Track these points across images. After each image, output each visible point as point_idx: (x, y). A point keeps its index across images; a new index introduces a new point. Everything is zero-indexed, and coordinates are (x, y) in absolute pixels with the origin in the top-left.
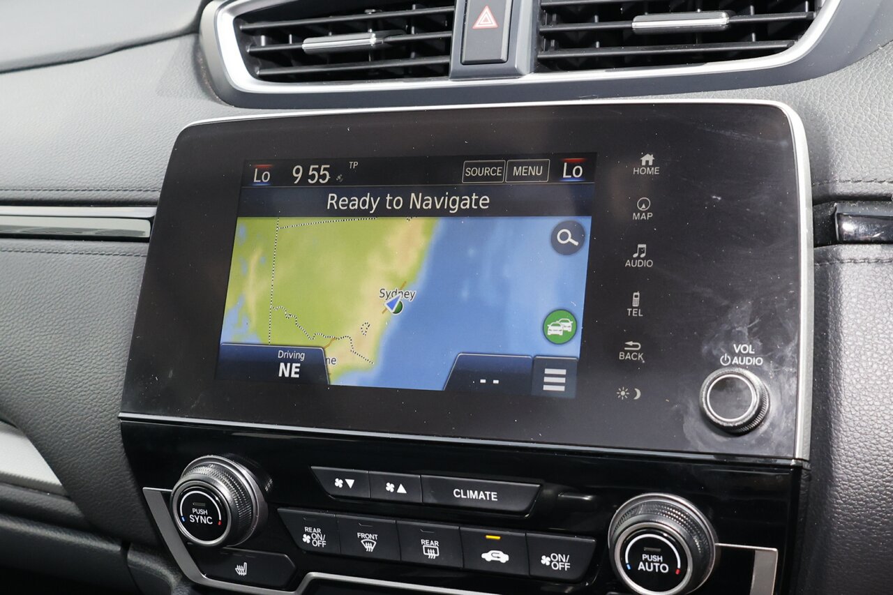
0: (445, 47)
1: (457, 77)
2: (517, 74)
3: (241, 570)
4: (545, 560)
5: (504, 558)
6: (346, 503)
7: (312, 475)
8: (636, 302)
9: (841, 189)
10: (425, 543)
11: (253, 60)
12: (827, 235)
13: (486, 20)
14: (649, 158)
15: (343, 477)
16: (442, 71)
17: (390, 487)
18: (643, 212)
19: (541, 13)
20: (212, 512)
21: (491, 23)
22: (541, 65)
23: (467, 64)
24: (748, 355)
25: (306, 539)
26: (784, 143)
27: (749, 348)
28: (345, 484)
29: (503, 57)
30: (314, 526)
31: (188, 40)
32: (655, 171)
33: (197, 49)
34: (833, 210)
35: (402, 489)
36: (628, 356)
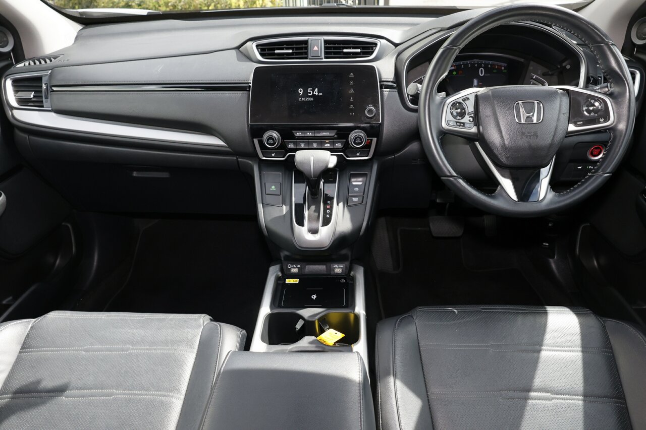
0: (306, 53)
1: (310, 59)
2: (322, 59)
3: (273, 155)
4: (337, 145)
5: (329, 145)
6: (300, 138)
7: (292, 132)
8: (352, 98)
9: (383, 80)
10: (314, 144)
11: (262, 55)
12: (381, 88)
13: (316, 48)
14: (352, 74)
15: (299, 132)
16: (307, 59)
17: (308, 133)
18: (352, 83)
19: (326, 48)
20: (273, 140)
21: (317, 49)
22: (326, 58)
23: (312, 56)
24: (371, 107)
25: (289, 146)
26: (374, 72)
27: (371, 105)
28: (299, 134)
29: (319, 55)
30: (292, 143)
31: (237, 50)
32: (353, 76)
33: (241, 52)
34: (383, 83)
35: (311, 134)
36: (351, 108)
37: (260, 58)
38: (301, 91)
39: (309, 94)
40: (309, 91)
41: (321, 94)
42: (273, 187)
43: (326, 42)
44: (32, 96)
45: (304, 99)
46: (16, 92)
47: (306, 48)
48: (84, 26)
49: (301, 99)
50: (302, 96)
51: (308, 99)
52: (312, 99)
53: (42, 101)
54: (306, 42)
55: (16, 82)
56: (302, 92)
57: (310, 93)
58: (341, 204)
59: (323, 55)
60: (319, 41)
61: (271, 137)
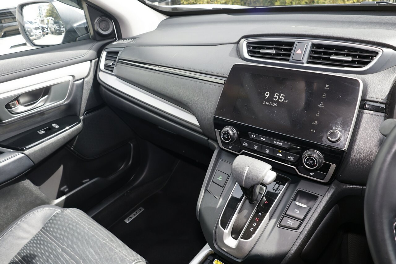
0: (289, 55)
1: (290, 62)
2: (303, 63)
3: (230, 147)
4: (289, 157)
5: (281, 155)
6: (253, 139)
7: (247, 133)
8: (318, 113)
10: (266, 150)
11: (249, 52)
12: (362, 107)
13: (299, 52)
14: (328, 86)
15: (253, 135)
16: (288, 60)
17: (262, 138)
18: (324, 96)
19: (311, 52)
20: (228, 136)
22: (308, 62)
23: (293, 60)
24: (339, 128)
25: (244, 144)
26: (358, 88)
27: (340, 127)
28: (253, 136)
29: (301, 60)
30: (246, 142)
31: (236, 45)
32: (328, 89)
33: (237, 47)
34: (365, 102)
35: (264, 139)
36: (314, 124)
37: (246, 55)
38: (267, 94)
39: (274, 99)
40: (275, 96)
41: (287, 101)
42: (221, 177)
43: (314, 45)
44: (111, 64)
45: (268, 103)
46: (106, 59)
47: (291, 50)
48: (168, 17)
49: (265, 103)
50: (267, 100)
51: (272, 104)
52: (276, 105)
53: (113, 68)
54: (292, 44)
55: (109, 53)
56: (268, 96)
57: (276, 98)
58: (273, 221)
59: (305, 60)
60: (306, 44)
61: (227, 133)
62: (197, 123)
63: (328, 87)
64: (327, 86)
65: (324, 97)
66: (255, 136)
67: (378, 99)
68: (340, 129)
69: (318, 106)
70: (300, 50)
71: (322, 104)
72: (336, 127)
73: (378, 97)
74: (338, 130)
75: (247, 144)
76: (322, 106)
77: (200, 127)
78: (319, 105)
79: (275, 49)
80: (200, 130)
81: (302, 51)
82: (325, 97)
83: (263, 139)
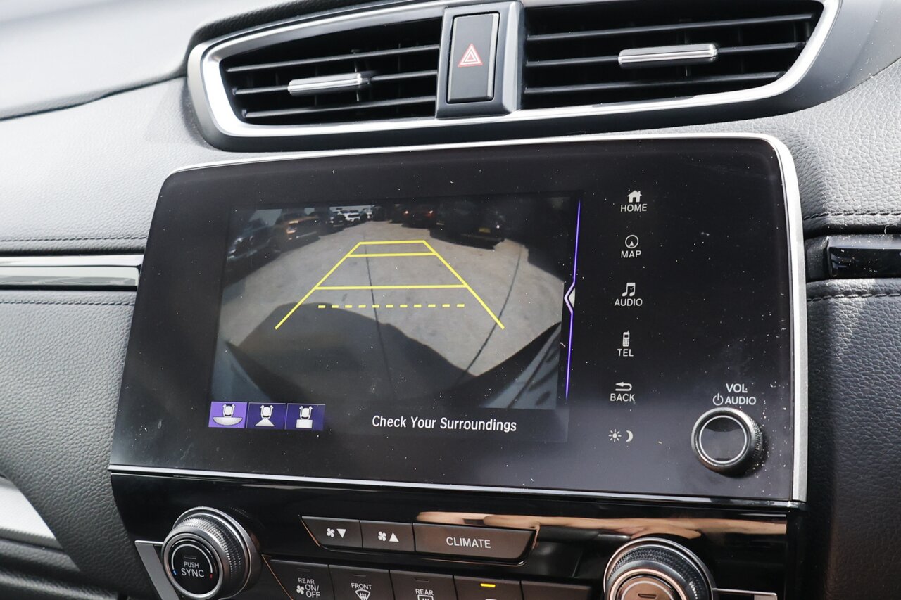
0: (429, 86)
1: (443, 115)
2: (505, 112)
6: (338, 553)
8: (626, 342)
9: (834, 220)
10: (419, 592)
11: (241, 105)
12: (819, 269)
13: (471, 58)
14: (636, 195)
15: (335, 526)
16: (428, 110)
17: (382, 536)
18: (631, 250)
19: (529, 51)
20: (203, 565)
21: (476, 61)
22: (527, 102)
23: (453, 102)
24: (741, 394)
25: (300, 590)
26: (772, 177)
27: (742, 388)
28: (337, 534)
29: (490, 94)
30: (307, 577)
31: (178, 84)
32: (643, 208)
33: (186, 92)
34: (824, 243)
35: (394, 538)
36: (619, 398)
37: (231, 124)
43: (536, 18)
47: (431, 60)
54: (430, 29)
59: (510, 93)
60: (497, 15)
61: (195, 550)
62: (37, 527)
63: (641, 202)
64: (631, 196)
65: (632, 255)
66: (342, 532)
67: (878, 216)
68: (748, 401)
69: (617, 303)
70: (471, 48)
71: (630, 290)
72: (726, 394)
73: (873, 206)
74: (737, 407)
75: (316, 584)
76: (635, 302)
77: (59, 546)
78: (620, 297)
79: (360, 66)
80: (63, 560)
81: (483, 54)
82: (638, 253)
83: (388, 537)
